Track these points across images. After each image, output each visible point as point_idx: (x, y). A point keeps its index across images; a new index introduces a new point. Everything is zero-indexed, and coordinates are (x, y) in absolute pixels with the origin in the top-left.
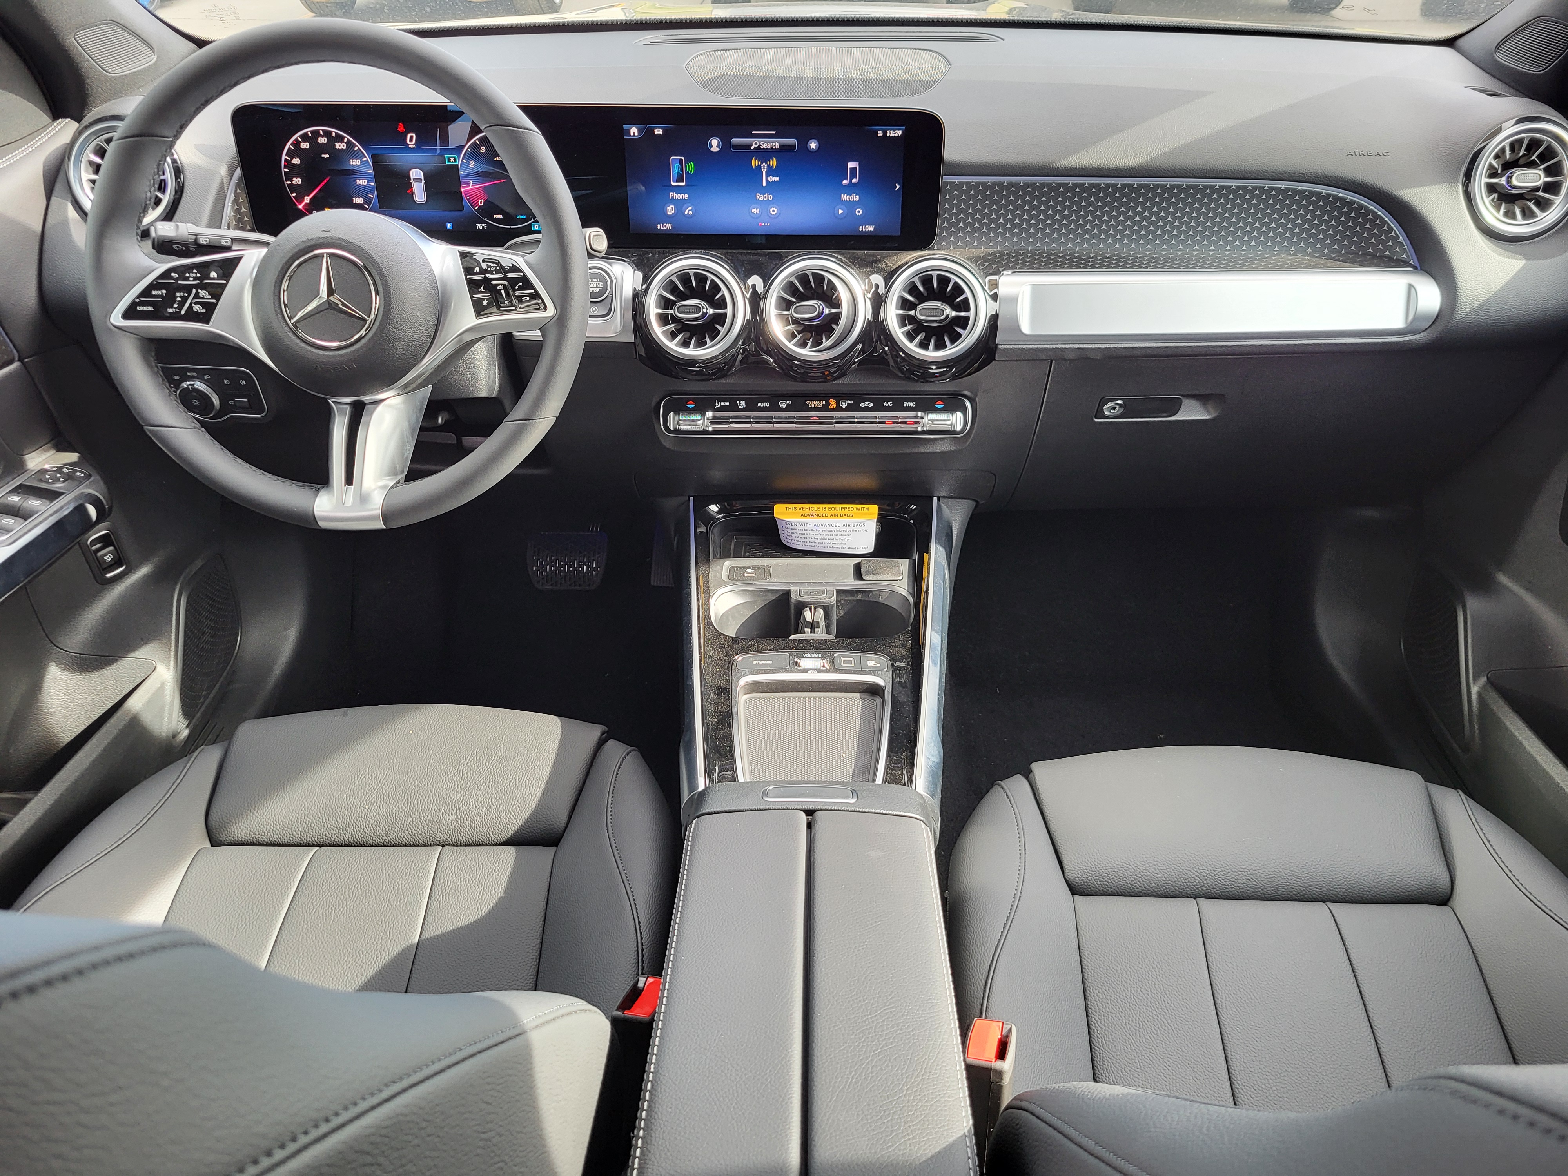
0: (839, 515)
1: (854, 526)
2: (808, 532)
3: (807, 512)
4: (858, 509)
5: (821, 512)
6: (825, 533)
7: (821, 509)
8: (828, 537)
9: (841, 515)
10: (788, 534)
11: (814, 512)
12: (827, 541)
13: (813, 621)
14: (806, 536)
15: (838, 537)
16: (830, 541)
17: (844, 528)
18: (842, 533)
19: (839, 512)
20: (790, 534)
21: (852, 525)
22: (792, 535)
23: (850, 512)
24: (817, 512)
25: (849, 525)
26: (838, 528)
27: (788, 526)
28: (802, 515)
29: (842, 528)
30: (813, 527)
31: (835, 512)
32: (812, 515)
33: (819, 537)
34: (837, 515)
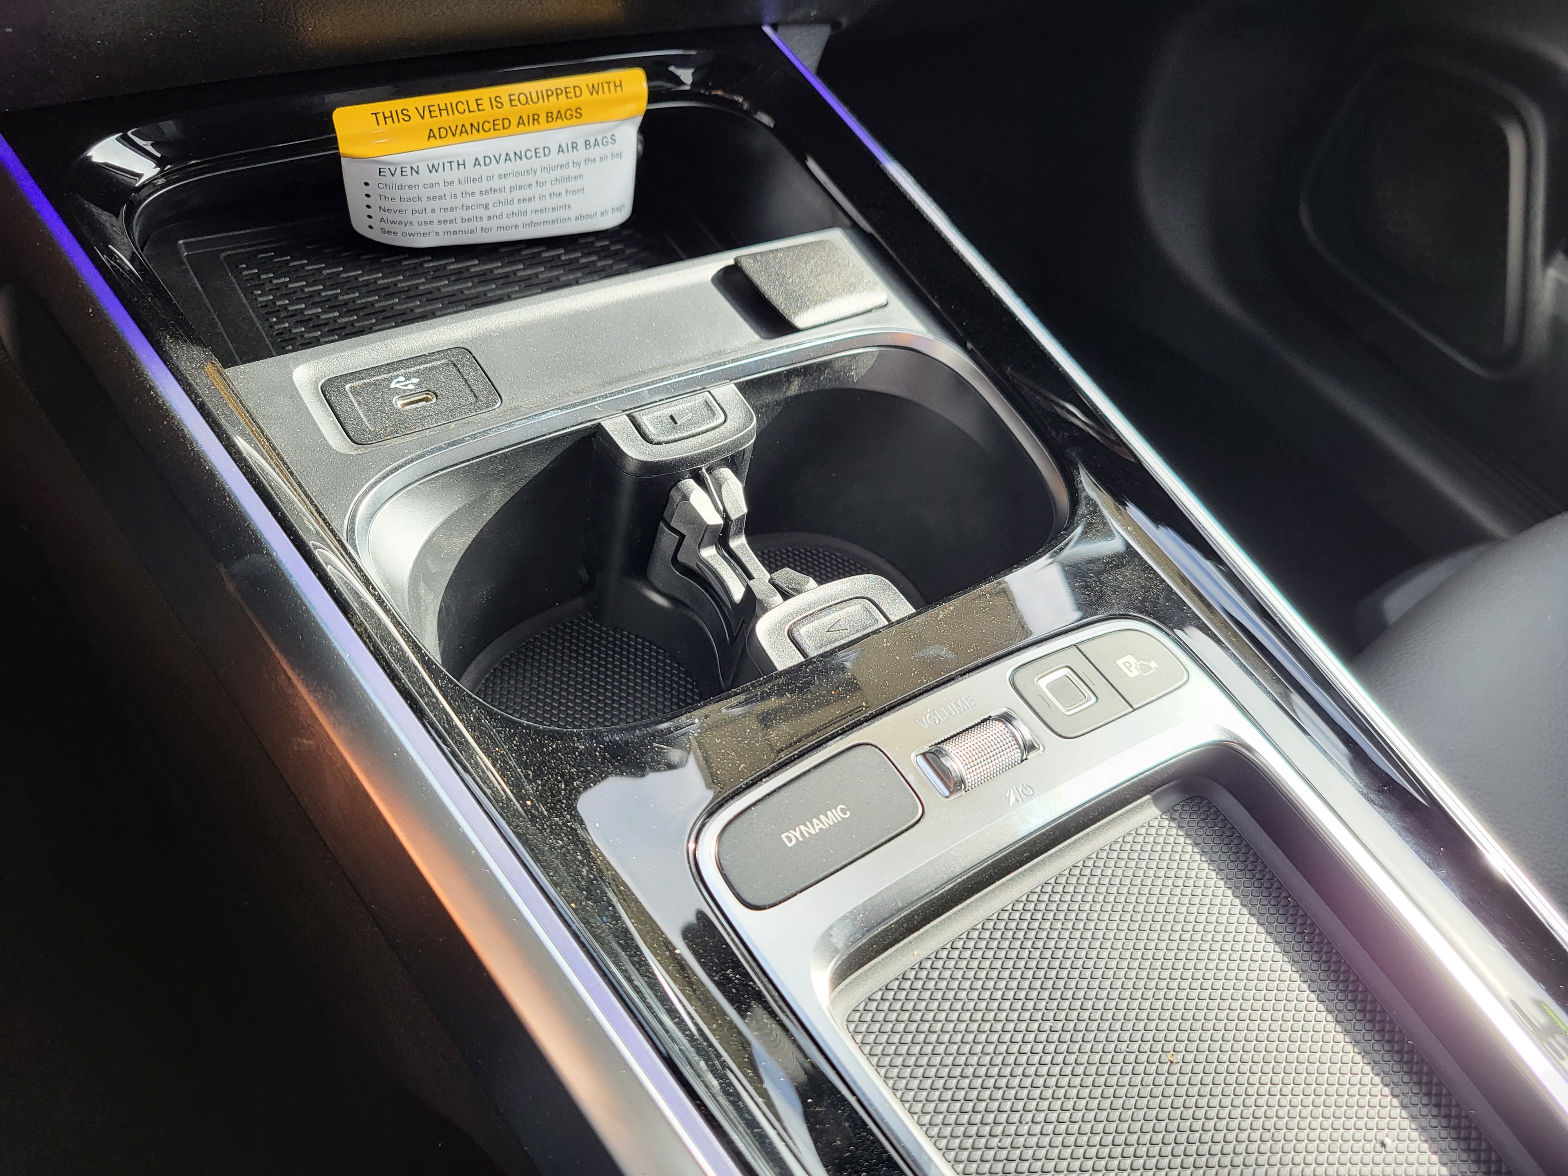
0: (543, 119)
1: (587, 143)
2: (457, 189)
3: (445, 120)
4: (593, 89)
5: (489, 113)
6: (508, 182)
7: (486, 105)
8: (517, 194)
9: (549, 116)
10: (388, 205)
11: (467, 119)
12: (516, 207)
13: (727, 518)
14: (448, 203)
15: (547, 190)
16: (523, 206)
17: (562, 158)
18: (558, 173)
19: (542, 107)
20: (397, 205)
21: (581, 146)
22: (405, 205)
23: (574, 102)
24: (476, 118)
25: (574, 146)
26: (543, 161)
27: (388, 179)
28: (431, 135)
29: (555, 158)
30: (471, 171)
31: (531, 108)
32: (463, 130)
33: (491, 198)
34: (535, 118)
